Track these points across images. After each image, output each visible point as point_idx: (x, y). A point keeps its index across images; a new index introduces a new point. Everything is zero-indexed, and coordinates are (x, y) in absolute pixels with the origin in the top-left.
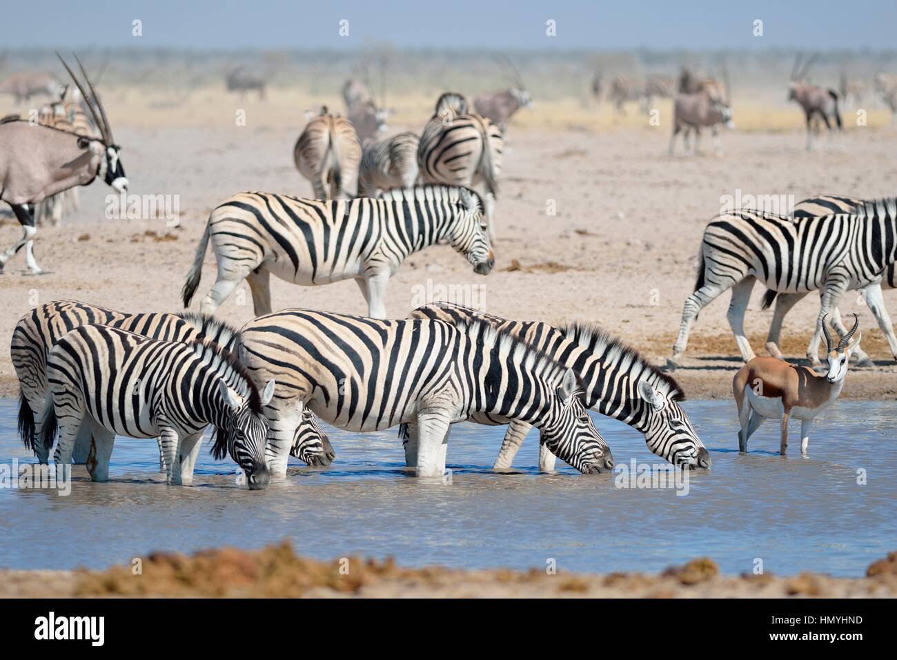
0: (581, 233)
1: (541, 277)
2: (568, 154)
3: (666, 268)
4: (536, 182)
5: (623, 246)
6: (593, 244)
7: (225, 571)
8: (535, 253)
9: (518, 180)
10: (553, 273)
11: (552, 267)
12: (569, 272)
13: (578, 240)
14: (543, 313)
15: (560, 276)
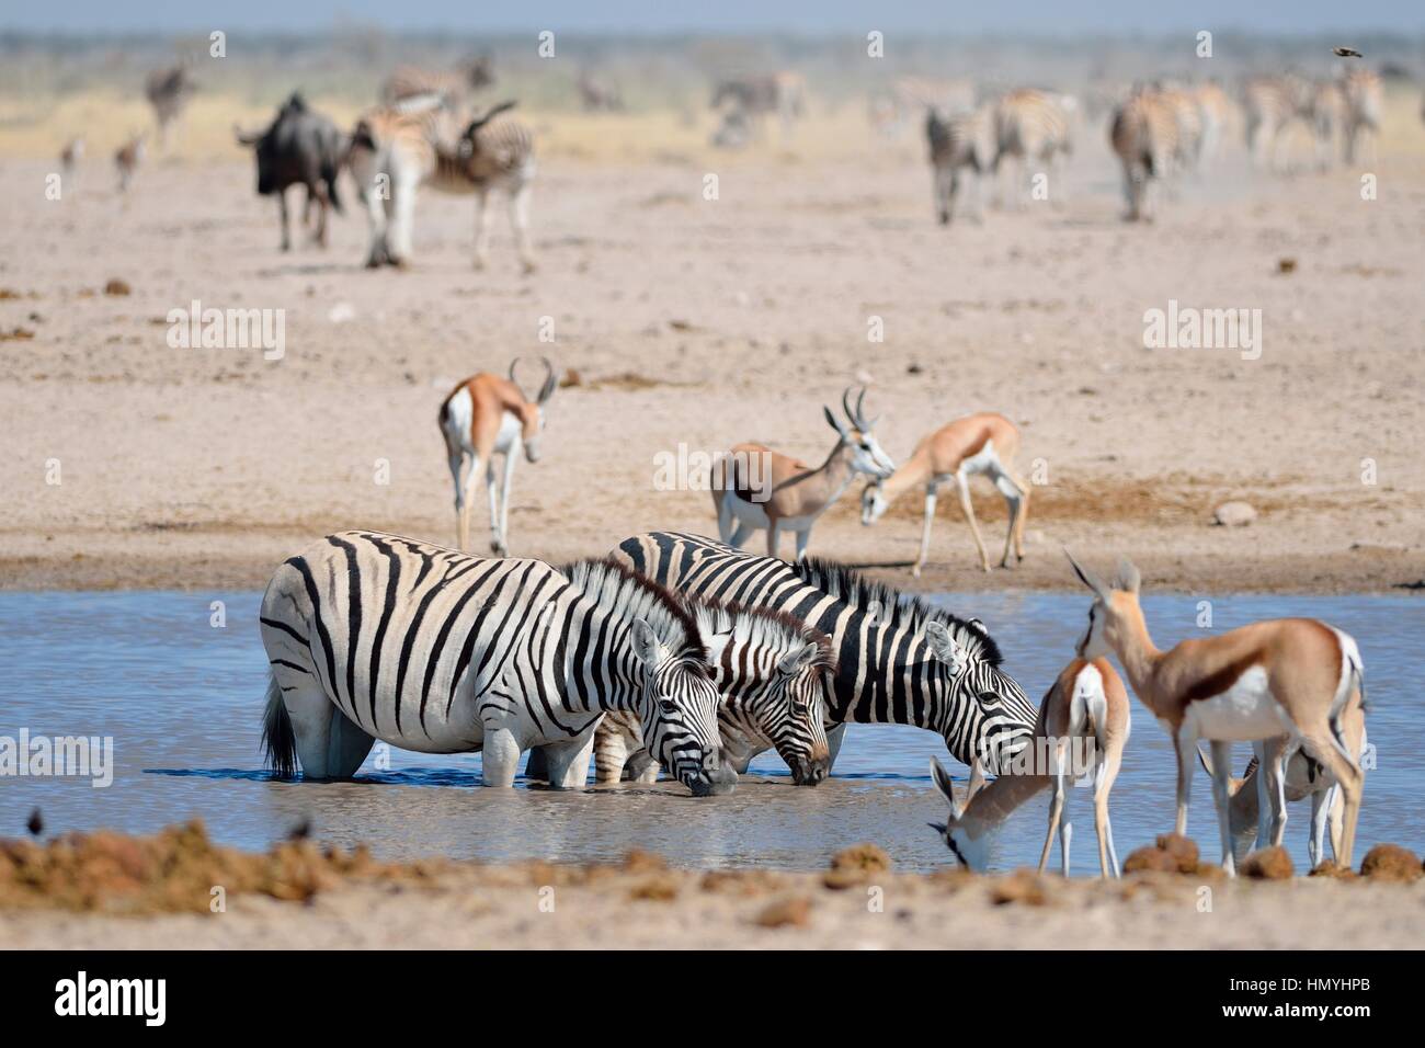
0: (679, 326)
1: (613, 396)
2: (659, 199)
3: (813, 382)
4: (609, 245)
5: (743, 347)
6: (698, 345)
7: (96, 868)
8: (602, 358)
9: (578, 242)
10: (633, 390)
11: (632, 381)
12: (658, 390)
13: (673, 339)
14: (616, 455)
15: (642, 396)
